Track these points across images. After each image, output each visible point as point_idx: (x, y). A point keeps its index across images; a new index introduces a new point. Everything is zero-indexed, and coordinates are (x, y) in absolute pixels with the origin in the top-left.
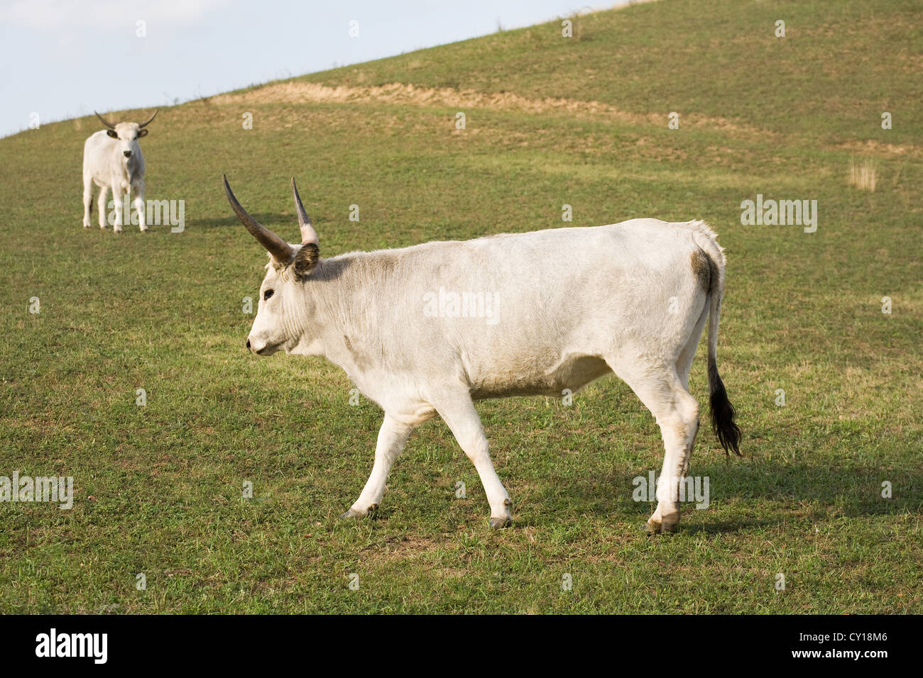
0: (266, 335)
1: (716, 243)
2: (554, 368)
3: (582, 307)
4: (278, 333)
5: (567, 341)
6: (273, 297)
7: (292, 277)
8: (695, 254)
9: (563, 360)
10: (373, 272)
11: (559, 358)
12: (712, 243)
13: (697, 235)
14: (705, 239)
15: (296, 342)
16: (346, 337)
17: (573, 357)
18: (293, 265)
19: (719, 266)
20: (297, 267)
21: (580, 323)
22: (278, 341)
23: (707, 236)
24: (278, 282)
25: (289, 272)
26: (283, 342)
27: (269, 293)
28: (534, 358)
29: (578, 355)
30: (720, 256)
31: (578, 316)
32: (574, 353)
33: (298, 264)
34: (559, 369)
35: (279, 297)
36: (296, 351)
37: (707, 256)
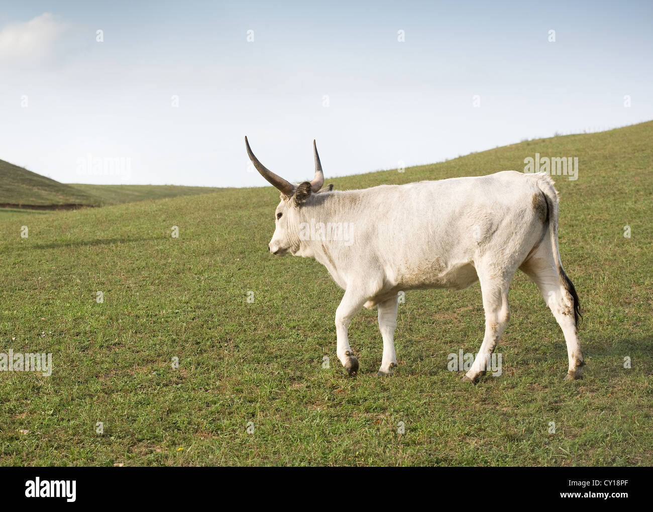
0: (278, 242)
1: (554, 188)
2: (444, 273)
3: (459, 232)
4: (285, 241)
5: (451, 256)
6: (282, 218)
7: (293, 204)
8: (536, 195)
9: (450, 268)
10: (344, 205)
11: (447, 267)
12: (551, 188)
13: (540, 182)
14: (546, 185)
15: (298, 248)
16: (323, 245)
17: (456, 266)
18: (294, 196)
19: (554, 204)
20: (297, 198)
21: (458, 243)
22: (286, 247)
23: (548, 183)
24: (285, 208)
25: (291, 201)
26: (289, 248)
27: (280, 215)
28: (430, 266)
29: (459, 265)
30: (555, 197)
31: (457, 239)
32: (457, 264)
33: (297, 196)
34: (447, 274)
35: (285, 218)
36: (298, 254)
37: (545, 197)
